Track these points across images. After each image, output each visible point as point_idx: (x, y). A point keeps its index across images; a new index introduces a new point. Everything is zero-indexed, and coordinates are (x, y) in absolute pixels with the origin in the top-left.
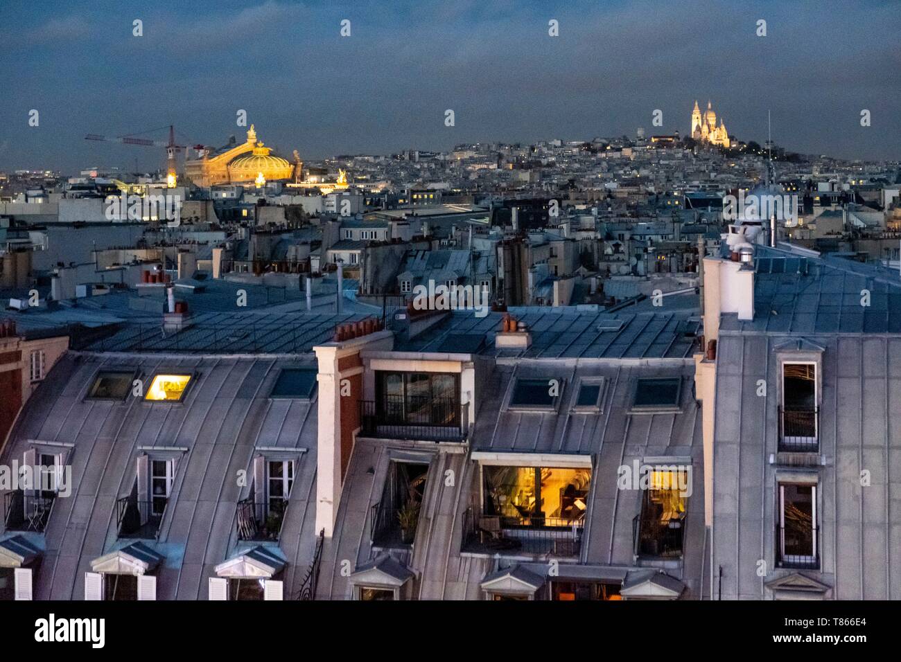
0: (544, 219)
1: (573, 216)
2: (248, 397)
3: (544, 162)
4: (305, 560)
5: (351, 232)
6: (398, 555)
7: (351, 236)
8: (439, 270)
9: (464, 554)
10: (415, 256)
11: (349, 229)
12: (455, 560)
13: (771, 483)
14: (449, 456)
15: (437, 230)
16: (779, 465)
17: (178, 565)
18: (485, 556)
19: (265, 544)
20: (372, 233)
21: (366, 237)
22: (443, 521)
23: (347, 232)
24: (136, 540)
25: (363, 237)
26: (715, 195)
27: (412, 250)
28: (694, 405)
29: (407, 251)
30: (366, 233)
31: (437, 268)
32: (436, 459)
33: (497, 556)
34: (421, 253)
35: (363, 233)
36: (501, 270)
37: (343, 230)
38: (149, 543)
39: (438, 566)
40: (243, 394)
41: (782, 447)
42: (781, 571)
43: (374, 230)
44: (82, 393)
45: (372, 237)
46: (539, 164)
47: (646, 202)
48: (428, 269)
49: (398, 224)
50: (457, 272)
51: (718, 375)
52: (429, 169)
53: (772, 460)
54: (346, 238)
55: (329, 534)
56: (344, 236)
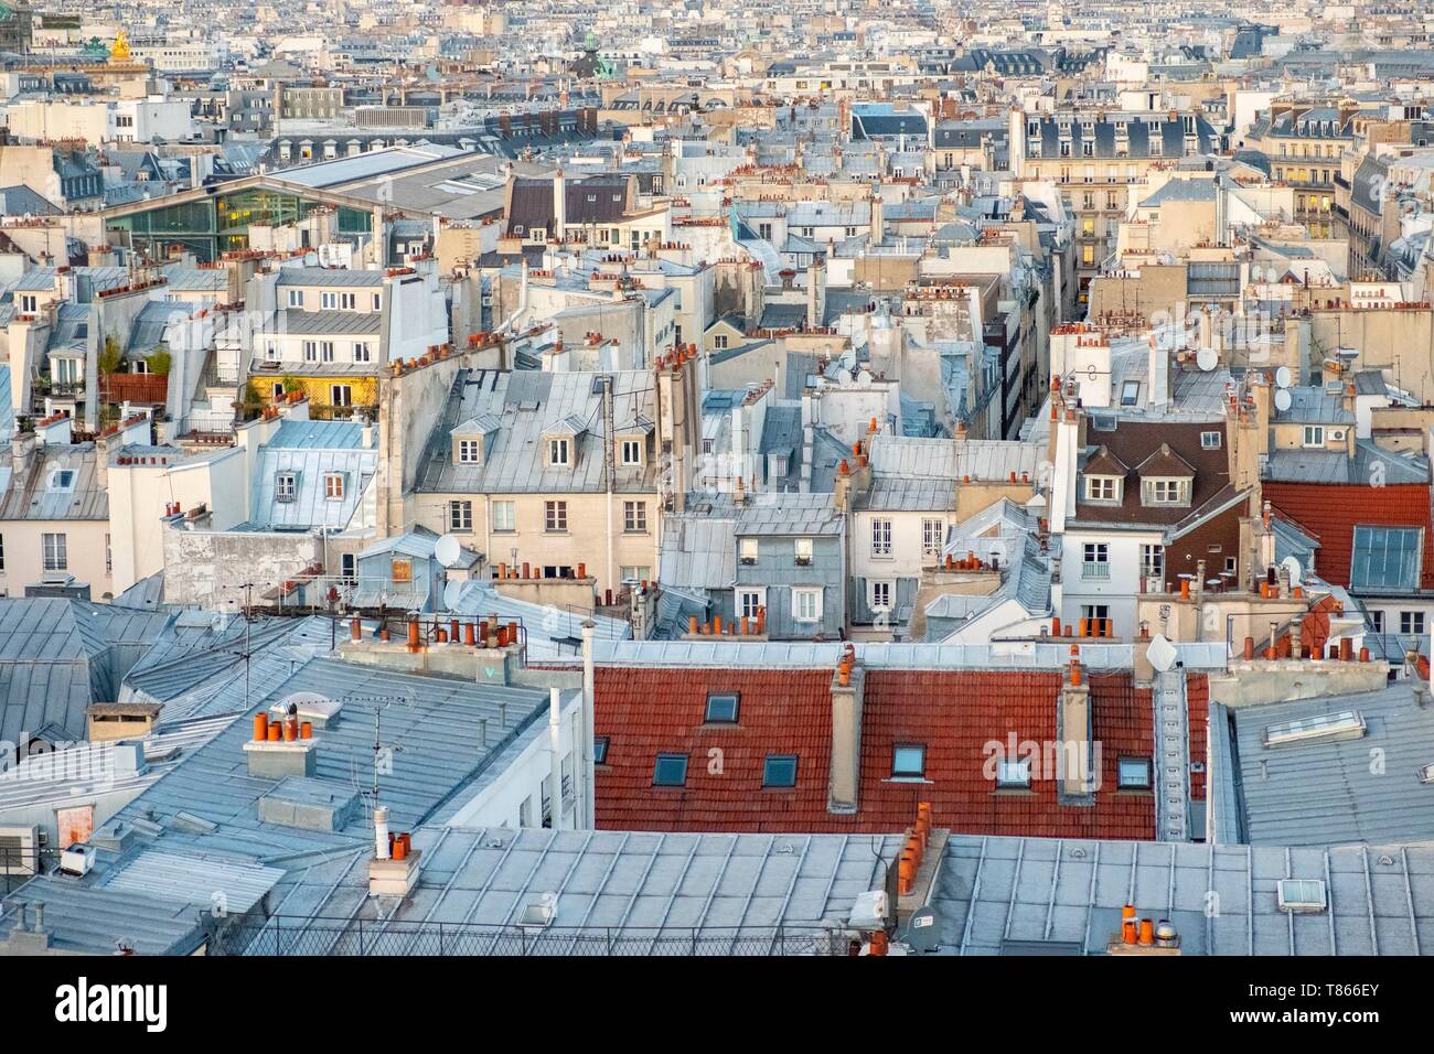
0: (617, 198)
1: (636, 159)
5: (301, 293)
7: (301, 303)
8: (531, 414)
10: (480, 384)
11: (297, 289)
15: (398, 222)
20: (345, 296)
21: (333, 305)
23: (293, 293)
25: (325, 306)
26: (910, 108)
27: (470, 371)
29: (461, 372)
30: (333, 296)
31: (527, 410)
34: (489, 377)
35: (325, 296)
36: (667, 422)
37: (284, 291)
43: (349, 291)
45: (345, 306)
47: (773, 122)
48: (509, 412)
49: (403, 283)
50: (571, 419)
54: (290, 306)
56: (285, 303)
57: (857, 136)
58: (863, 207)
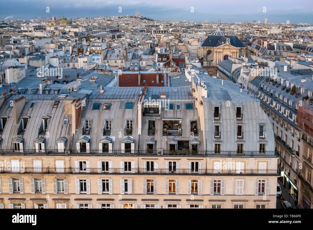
0: (121, 36)
1: (122, 33)
2: (121, 108)
3: (112, 20)
4: (137, 139)
6: (152, 137)
8: (114, 53)
9: (163, 137)
12: (162, 138)
13: (213, 126)
14: (158, 119)
15: (103, 38)
16: (215, 123)
17: (115, 140)
18: (167, 137)
19: (129, 136)
22: (159, 131)
24: (106, 136)
26: (144, 30)
28: (195, 109)
29: (108, 50)
30: (97, 44)
32: (156, 120)
33: (169, 137)
34: (110, 51)
36: (125, 54)
37: (93, 44)
38: (109, 137)
39: (159, 139)
40: (120, 108)
41: (215, 120)
42: (215, 139)
44: (92, 108)
46: (111, 20)
47: (133, 31)
48: (112, 53)
49: (103, 43)
50: (117, 54)
51: (204, 108)
52: (93, 21)
53: (213, 122)
55: (140, 134)
56: (93, 45)
57: (140, 32)
58: (141, 37)
